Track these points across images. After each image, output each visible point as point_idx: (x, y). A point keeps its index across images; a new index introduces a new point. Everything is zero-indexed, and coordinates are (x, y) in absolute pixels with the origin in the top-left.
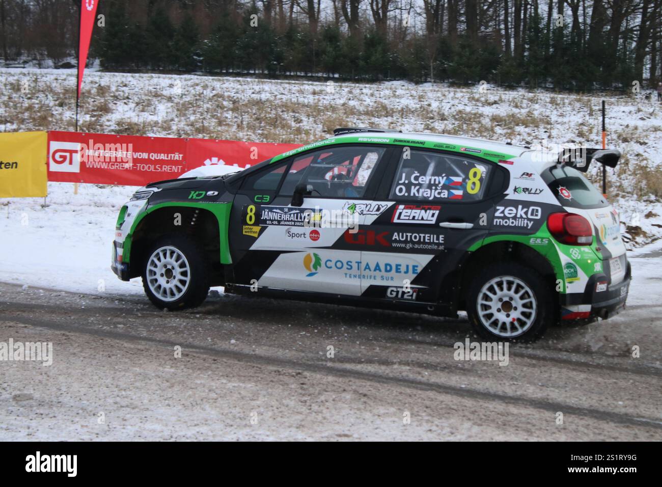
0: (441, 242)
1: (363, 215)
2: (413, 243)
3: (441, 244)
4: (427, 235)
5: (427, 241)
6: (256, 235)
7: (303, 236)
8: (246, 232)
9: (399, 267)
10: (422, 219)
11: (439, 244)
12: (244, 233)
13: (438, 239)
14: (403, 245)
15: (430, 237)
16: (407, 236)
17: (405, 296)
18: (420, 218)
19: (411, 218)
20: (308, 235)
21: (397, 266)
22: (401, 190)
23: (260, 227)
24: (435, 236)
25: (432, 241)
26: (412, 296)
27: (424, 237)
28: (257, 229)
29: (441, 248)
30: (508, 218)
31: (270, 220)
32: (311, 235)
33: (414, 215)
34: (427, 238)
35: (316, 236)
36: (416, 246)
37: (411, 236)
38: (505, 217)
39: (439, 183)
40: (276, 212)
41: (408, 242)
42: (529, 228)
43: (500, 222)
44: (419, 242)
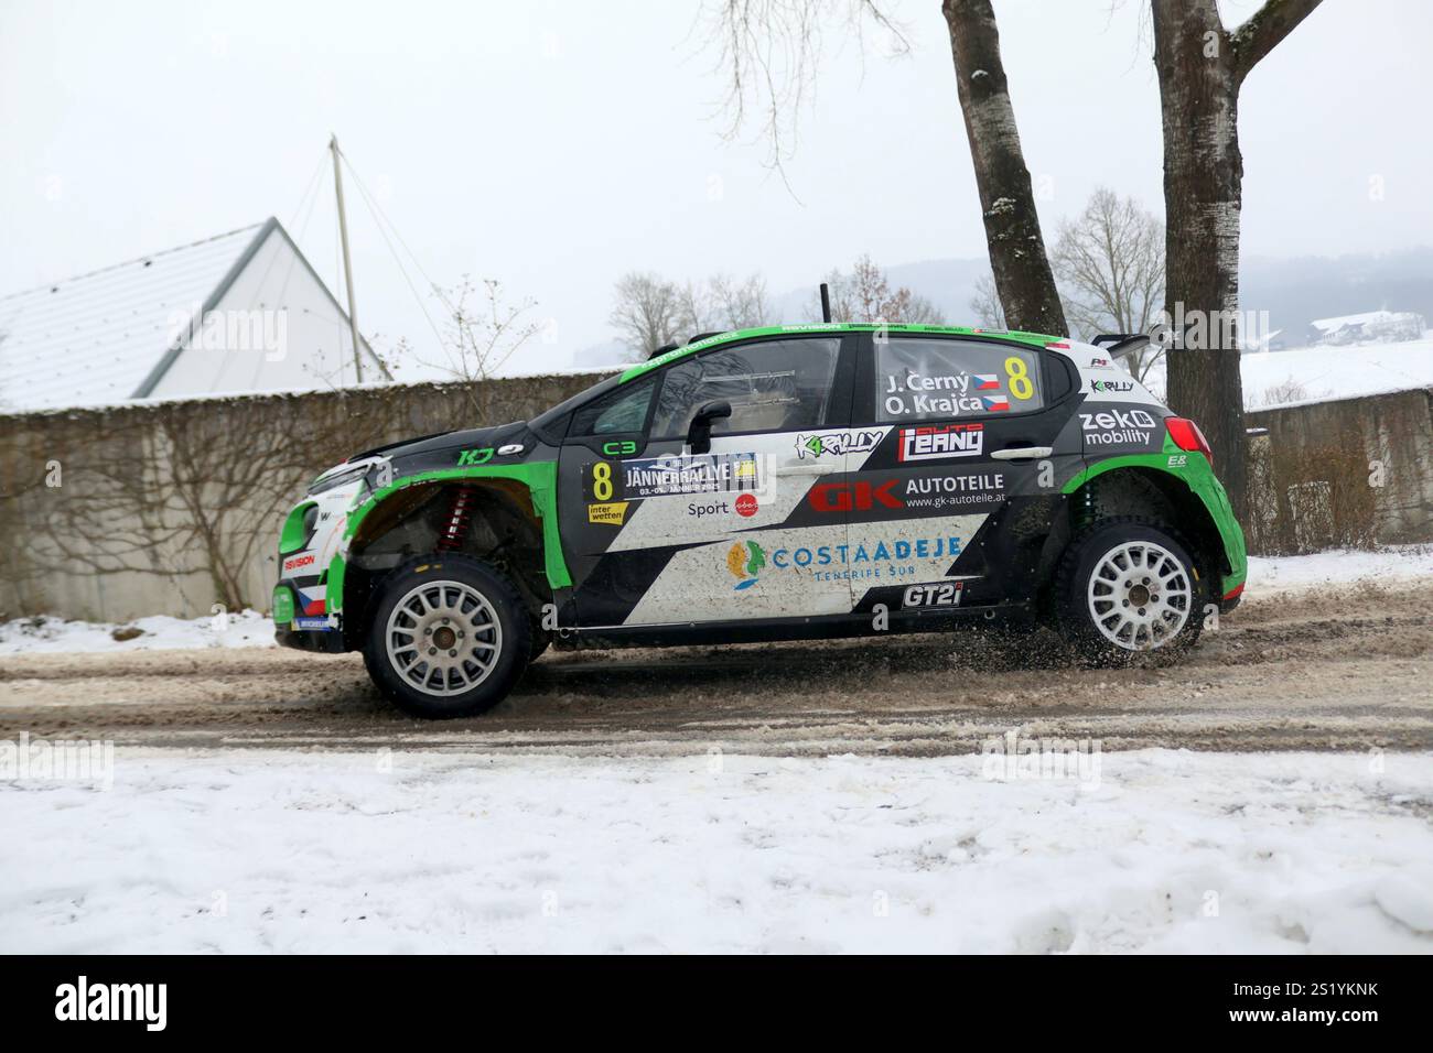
0: (998, 487)
1: (841, 454)
2: (947, 495)
3: (1000, 491)
4: (971, 478)
5: (971, 488)
6: (618, 521)
7: (721, 509)
8: (595, 517)
9: (924, 546)
10: (957, 449)
11: (994, 492)
12: (591, 520)
13: (992, 482)
14: (928, 502)
15: (977, 480)
16: (933, 484)
17: (940, 601)
18: (952, 448)
19: (935, 449)
20: (732, 507)
21: (920, 543)
22: (895, 405)
23: (626, 504)
24: (986, 477)
25: (981, 488)
26: (952, 597)
27: (966, 482)
28: (620, 508)
29: (1000, 498)
30: (1109, 431)
31: (647, 486)
32: (739, 506)
33: (941, 443)
34: (971, 483)
35: (749, 505)
36: (953, 501)
37: (941, 483)
38: (1101, 431)
39: (961, 387)
40: (657, 470)
41: (938, 495)
42: (1147, 443)
43: (1096, 438)
44: (958, 493)
